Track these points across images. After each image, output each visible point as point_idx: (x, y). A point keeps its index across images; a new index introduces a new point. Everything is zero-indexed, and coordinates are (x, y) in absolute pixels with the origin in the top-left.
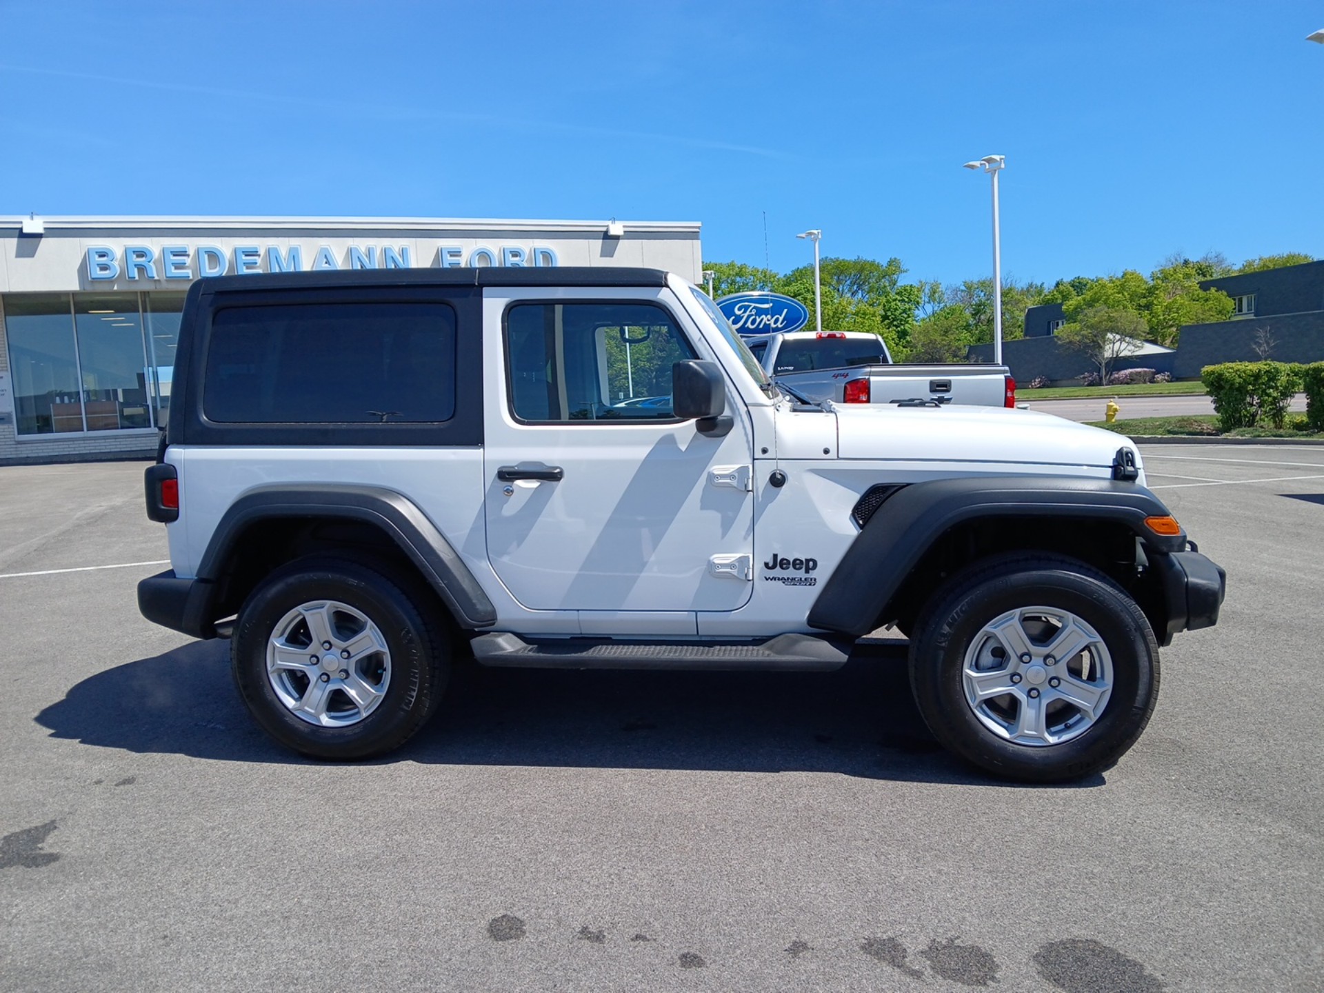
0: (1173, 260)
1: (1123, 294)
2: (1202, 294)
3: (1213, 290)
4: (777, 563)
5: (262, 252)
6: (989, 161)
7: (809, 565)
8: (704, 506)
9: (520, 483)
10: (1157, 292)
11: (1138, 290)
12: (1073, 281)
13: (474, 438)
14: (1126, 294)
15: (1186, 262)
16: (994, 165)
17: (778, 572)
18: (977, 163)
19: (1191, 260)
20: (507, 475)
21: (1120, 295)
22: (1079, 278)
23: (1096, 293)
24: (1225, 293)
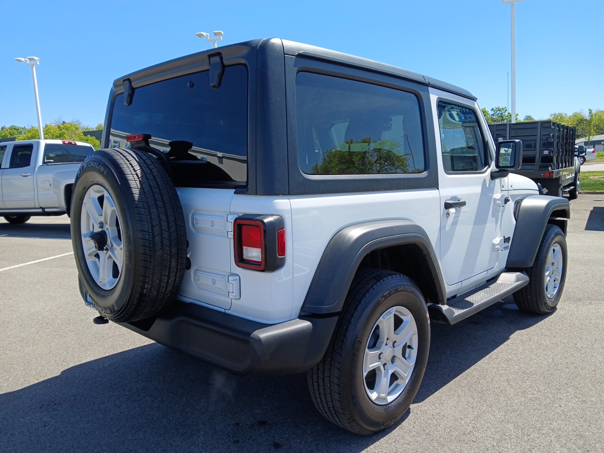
0: (58, 121)
1: (49, 135)
2: (84, 137)
3: (89, 136)
6: (30, 59)
10: (64, 135)
11: (55, 133)
12: (11, 127)
14: (50, 135)
15: (64, 122)
16: (33, 62)
18: (23, 59)
19: (66, 122)
21: (47, 136)
22: (13, 126)
23: (33, 134)
24: (95, 138)
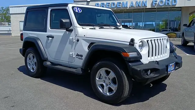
4: (78, 55)
5: (121, 3)
7: (82, 56)
8: (69, 44)
9: (50, 38)
13: (45, 31)
17: (78, 57)
20: (48, 37)
